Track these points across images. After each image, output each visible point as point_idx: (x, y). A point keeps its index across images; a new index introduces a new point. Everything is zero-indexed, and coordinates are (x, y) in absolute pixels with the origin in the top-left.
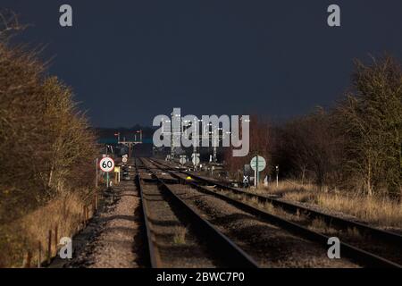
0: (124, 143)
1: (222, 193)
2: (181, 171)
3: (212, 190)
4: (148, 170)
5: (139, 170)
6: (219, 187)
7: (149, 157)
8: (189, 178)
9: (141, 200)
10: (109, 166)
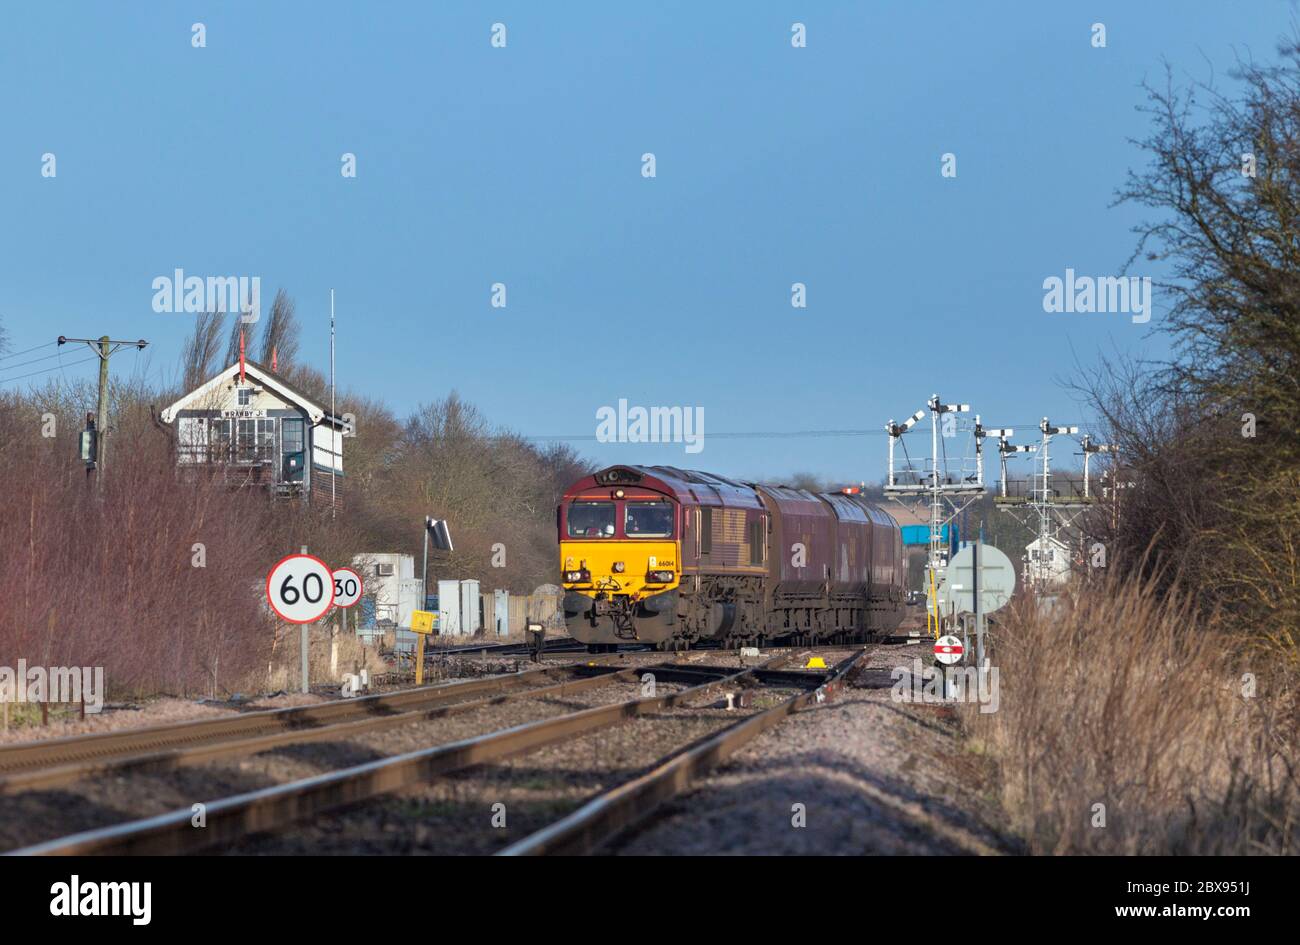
10: (313, 593)
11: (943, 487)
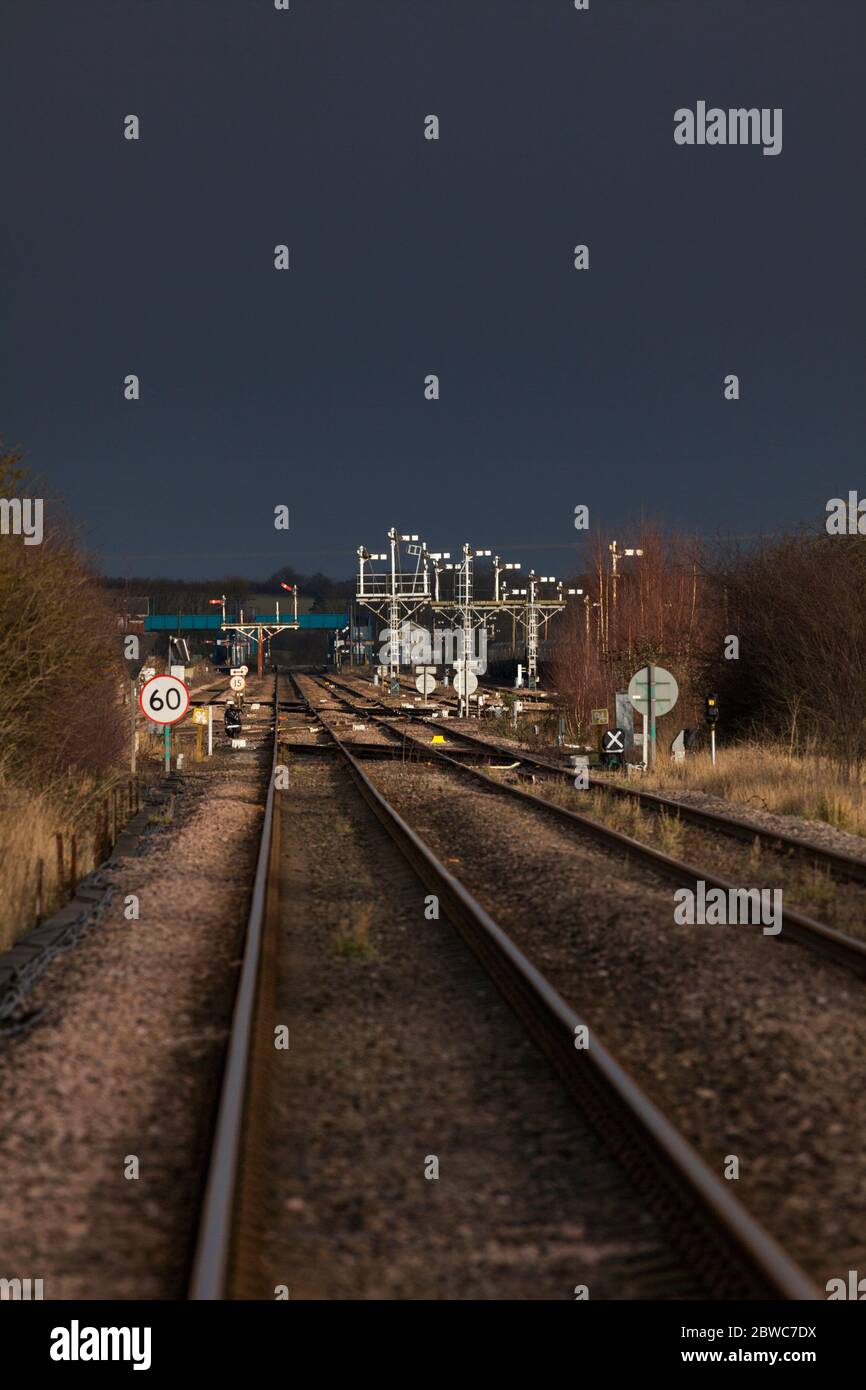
0: (240, 629)
1: (535, 788)
2: (416, 716)
3: (500, 780)
4: (311, 714)
5: (282, 717)
6: (528, 768)
7: (320, 673)
8: (439, 740)
9: (261, 817)
10: (173, 703)
11: (399, 595)
